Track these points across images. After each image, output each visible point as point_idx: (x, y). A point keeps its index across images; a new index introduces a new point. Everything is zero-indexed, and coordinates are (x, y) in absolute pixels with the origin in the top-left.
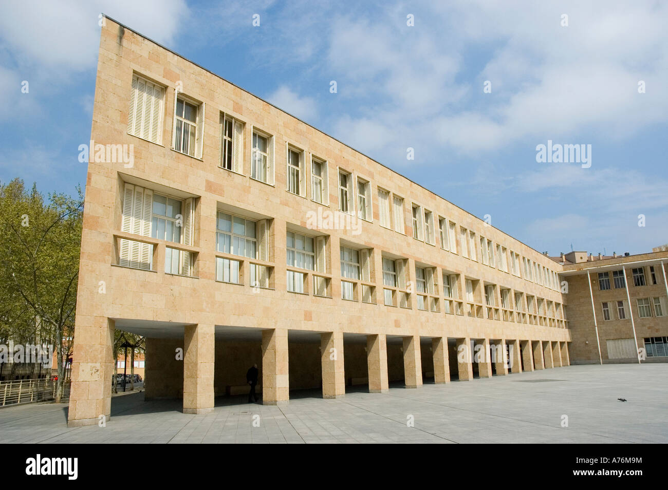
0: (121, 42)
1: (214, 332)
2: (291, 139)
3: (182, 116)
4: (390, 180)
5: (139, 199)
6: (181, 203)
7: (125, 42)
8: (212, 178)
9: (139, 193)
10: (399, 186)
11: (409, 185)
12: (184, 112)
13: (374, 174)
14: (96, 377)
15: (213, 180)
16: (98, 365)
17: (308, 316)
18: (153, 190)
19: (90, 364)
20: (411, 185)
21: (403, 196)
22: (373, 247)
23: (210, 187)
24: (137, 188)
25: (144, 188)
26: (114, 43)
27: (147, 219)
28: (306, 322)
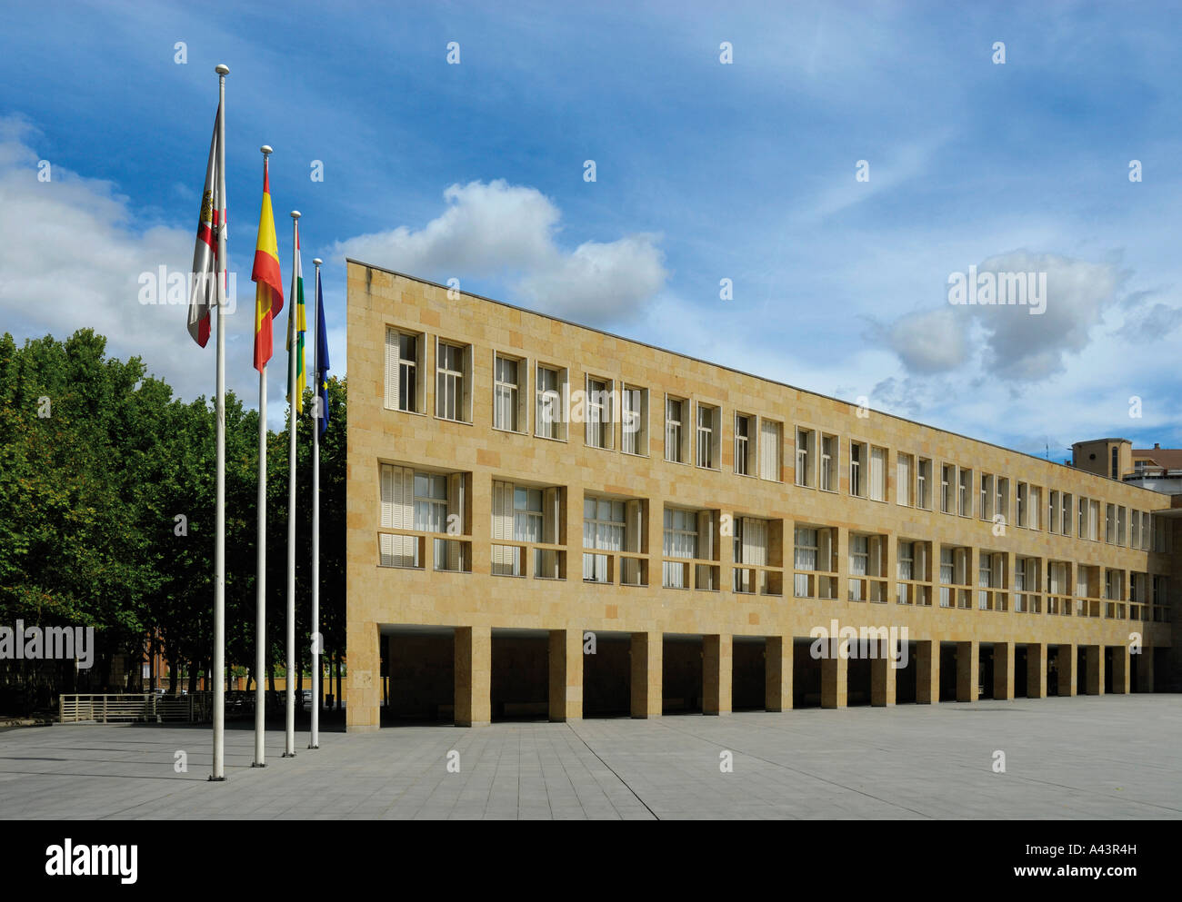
0: (369, 290)
1: (490, 635)
2: (592, 366)
3: (444, 367)
4: (758, 396)
5: (398, 482)
6: (445, 478)
7: (373, 287)
8: (484, 445)
9: (408, 476)
10: (774, 403)
11: (795, 398)
12: (446, 360)
13: (730, 392)
14: (368, 684)
15: (485, 448)
16: (370, 673)
17: (612, 612)
18: (413, 469)
19: (362, 672)
20: (798, 398)
21: (779, 418)
22: (718, 508)
23: (483, 457)
24: (406, 470)
25: (403, 467)
26: (360, 292)
27: (409, 504)
28: (608, 619)
